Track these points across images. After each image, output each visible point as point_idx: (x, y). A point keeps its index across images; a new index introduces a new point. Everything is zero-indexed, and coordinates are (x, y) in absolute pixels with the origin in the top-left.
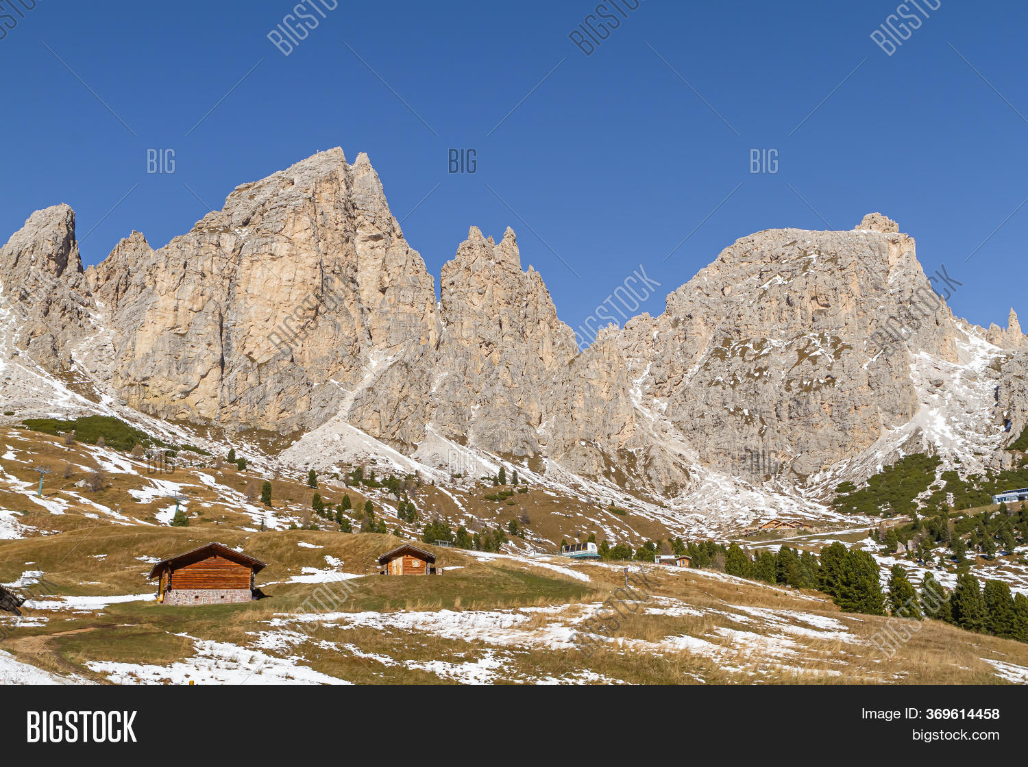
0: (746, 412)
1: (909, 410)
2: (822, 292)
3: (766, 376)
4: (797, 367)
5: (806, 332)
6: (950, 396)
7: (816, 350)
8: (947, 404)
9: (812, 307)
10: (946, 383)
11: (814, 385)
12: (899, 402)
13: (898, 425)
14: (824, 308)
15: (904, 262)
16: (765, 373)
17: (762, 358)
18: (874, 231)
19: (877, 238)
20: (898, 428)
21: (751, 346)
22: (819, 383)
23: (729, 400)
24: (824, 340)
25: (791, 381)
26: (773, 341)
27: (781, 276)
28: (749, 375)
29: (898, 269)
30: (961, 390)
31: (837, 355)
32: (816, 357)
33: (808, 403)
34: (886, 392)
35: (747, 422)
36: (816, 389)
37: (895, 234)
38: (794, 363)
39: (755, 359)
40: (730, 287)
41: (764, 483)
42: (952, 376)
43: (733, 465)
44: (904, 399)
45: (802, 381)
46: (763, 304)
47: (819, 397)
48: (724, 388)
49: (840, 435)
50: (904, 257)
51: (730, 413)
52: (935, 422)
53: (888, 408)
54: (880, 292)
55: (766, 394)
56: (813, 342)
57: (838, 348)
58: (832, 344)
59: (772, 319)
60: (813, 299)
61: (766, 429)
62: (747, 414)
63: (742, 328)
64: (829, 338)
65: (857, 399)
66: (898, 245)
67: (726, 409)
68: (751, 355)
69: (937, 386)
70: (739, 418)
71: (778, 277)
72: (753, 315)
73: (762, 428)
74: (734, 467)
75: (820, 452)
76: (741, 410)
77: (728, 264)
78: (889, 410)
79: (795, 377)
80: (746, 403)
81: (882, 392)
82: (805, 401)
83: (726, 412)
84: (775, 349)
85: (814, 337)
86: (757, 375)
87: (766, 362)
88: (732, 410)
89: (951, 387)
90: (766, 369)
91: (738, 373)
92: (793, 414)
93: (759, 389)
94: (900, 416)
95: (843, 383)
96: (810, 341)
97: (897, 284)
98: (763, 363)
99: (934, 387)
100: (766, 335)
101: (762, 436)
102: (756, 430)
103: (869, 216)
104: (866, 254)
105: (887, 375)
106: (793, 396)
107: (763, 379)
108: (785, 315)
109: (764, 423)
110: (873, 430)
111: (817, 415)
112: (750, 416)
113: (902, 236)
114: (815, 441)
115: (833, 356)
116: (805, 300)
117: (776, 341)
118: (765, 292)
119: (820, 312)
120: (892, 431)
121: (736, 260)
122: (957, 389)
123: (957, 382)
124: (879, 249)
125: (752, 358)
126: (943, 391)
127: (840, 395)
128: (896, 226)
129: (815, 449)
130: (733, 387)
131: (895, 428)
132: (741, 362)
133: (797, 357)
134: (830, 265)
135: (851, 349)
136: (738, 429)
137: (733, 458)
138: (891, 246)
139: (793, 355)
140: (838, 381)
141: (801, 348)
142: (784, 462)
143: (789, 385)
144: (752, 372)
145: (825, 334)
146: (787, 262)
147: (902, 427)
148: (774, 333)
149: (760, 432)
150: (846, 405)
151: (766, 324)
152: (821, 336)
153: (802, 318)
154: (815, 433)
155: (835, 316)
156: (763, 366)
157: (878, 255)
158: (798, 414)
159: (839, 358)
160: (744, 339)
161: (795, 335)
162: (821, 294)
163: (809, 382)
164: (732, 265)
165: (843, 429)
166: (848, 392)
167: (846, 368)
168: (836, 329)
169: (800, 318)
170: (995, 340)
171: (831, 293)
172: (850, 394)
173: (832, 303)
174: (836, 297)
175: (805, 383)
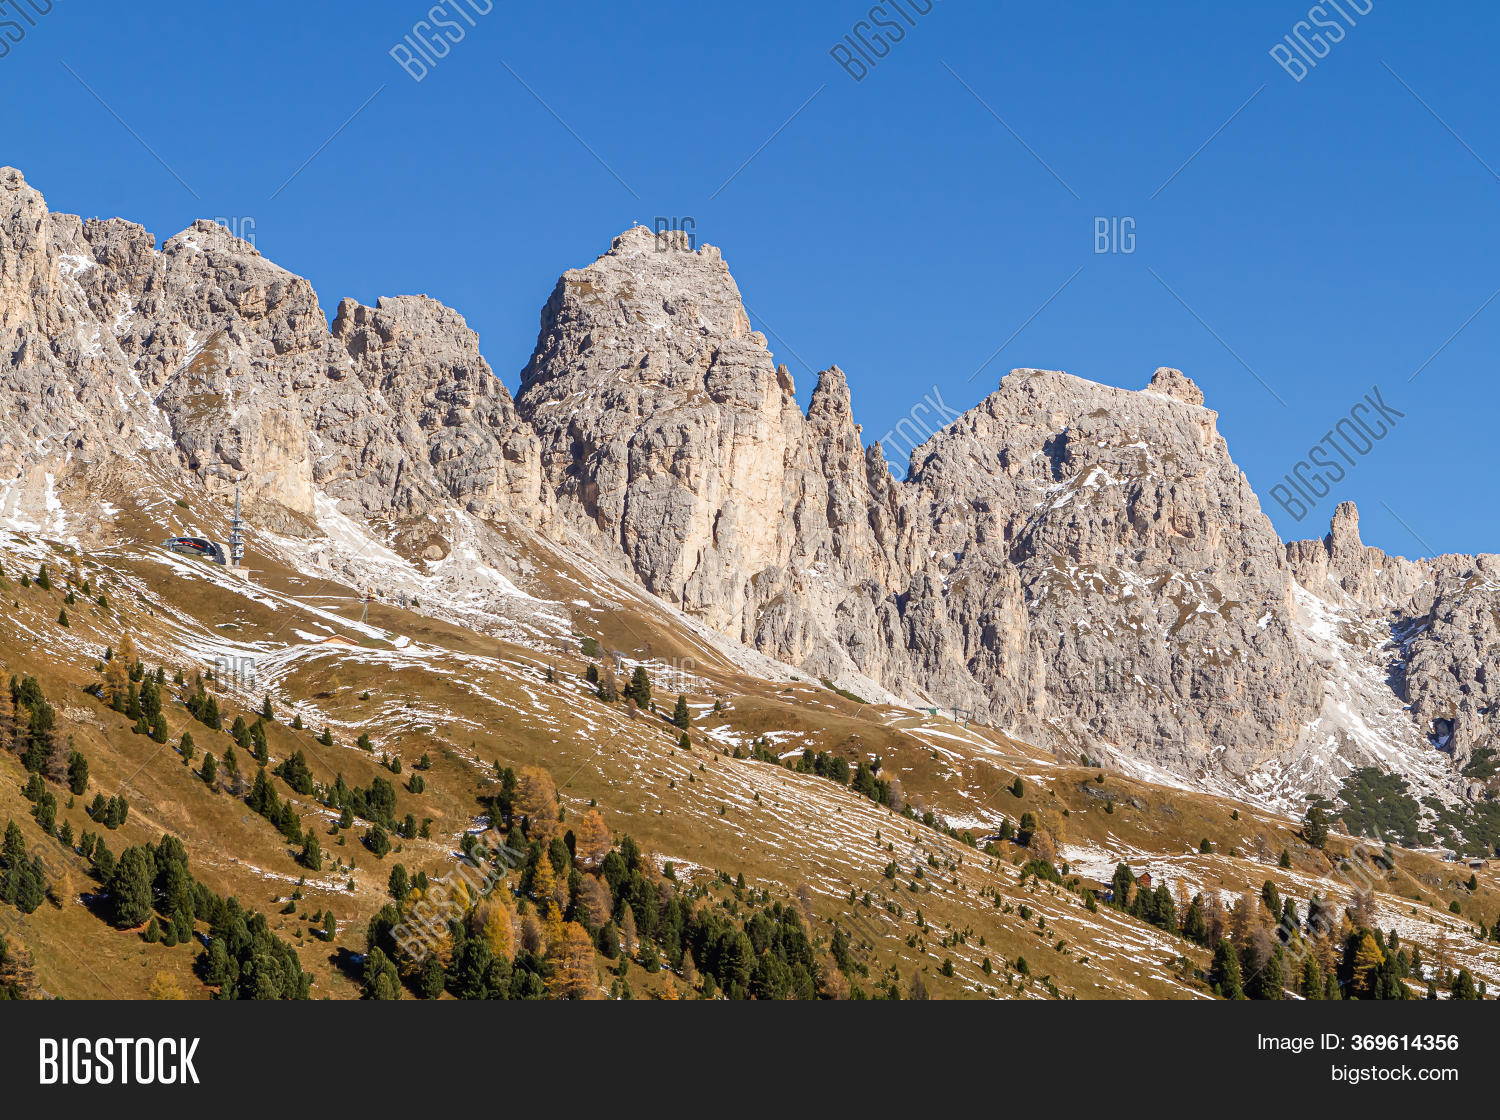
0: (1140, 679)
1: (1318, 702)
2: (1183, 515)
3: (1148, 631)
4: (1185, 626)
5: (1170, 571)
6: (1347, 686)
7: (1198, 603)
8: (1350, 697)
10: (1333, 665)
11: (1221, 657)
13: (1310, 720)
14: (1184, 537)
15: (1214, 454)
16: (1144, 626)
17: (1130, 602)
18: (1176, 400)
19: (1184, 414)
20: (1312, 724)
21: (1102, 578)
22: (1227, 655)
23: (1113, 659)
24: (1197, 588)
25: (1185, 645)
26: (1127, 575)
28: (1121, 625)
29: (1207, 464)
31: (1226, 614)
32: (1207, 615)
35: (1148, 694)
36: (1226, 663)
37: (1201, 409)
38: (1176, 617)
39: (1120, 602)
42: (1333, 654)
45: (1200, 648)
47: (1231, 675)
48: (1098, 640)
50: (1212, 446)
52: (1354, 722)
56: (1187, 589)
57: (1223, 605)
58: (1210, 595)
60: (1169, 520)
62: (1143, 683)
64: (1201, 584)
68: (1112, 594)
69: (1327, 668)
70: (1135, 687)
71: (1099, 469)
75: (1247, 747)
77: (1003, 423)
79: (1188, 640)
80: (1136, 667)
82: (1217, 678)
84: (1137, 589)
86: (1134, 626)
87: (1138, 609)
89: (1341, 672)
90: (1142, 619)
91: (1106, 619)
92: (1200, 692)
93: (1148, 650)
96: (1182, 586)
98: (1136, 610)
100: (1113, 562)
103: (1164, 371)
106: (1196, 667)
107: (1147, 636)
109: (1171, 701)
111: (1234, 698)
112: (1149, 687)
113: (1209, 413)
115: (1221, 616)
116: (1161, 521)
117: (1131, 576)
118: (1097, 494)
119: (1181, 542)
120: (1308, 728)
121: (1014, 419)
122: (1349, 676)
123: (1344, 665)
124: (1191, 432)
125: (1115, 598)
126: (1336, 677)
129: (1243, 744)
130: (1109, 639)
131: (1308, 724)
132: (1103, 603)
133: (1176, 609)
135: (1242, 609)
138: (1201, 428)
139: (1167, 604)
140: (1244, 654)
141: (1175, 595)
142: (1208, 755)
143: (1184, 650)
144: (1125, 621)
145: (1194, 578)
146: (1106, 447)
147: (1316, 724)
151: (1112, 546)
152: (1189, 578)
153: (1157, 546)
154: (1236, 723)
155: (1201, 551)
156: (1136, 615)
157: (1191, 443)
158: (1209, 693)
159: (1231, 620)
160: (1086, 564)
161: (1154, 571)
162: (1181, 517)
163: (1211, 651)
164: (1009, 426)
165: (1264, 720)
166: (1262, 673)
167: (1248, 637)
168: (1206, 571)
169: (1154, 545)
170: (1308, 582)
171: (1196, 519)
172: (1265, 676)
173: (1197, 532)
174: (1202, 524)
175: (1205, 651)
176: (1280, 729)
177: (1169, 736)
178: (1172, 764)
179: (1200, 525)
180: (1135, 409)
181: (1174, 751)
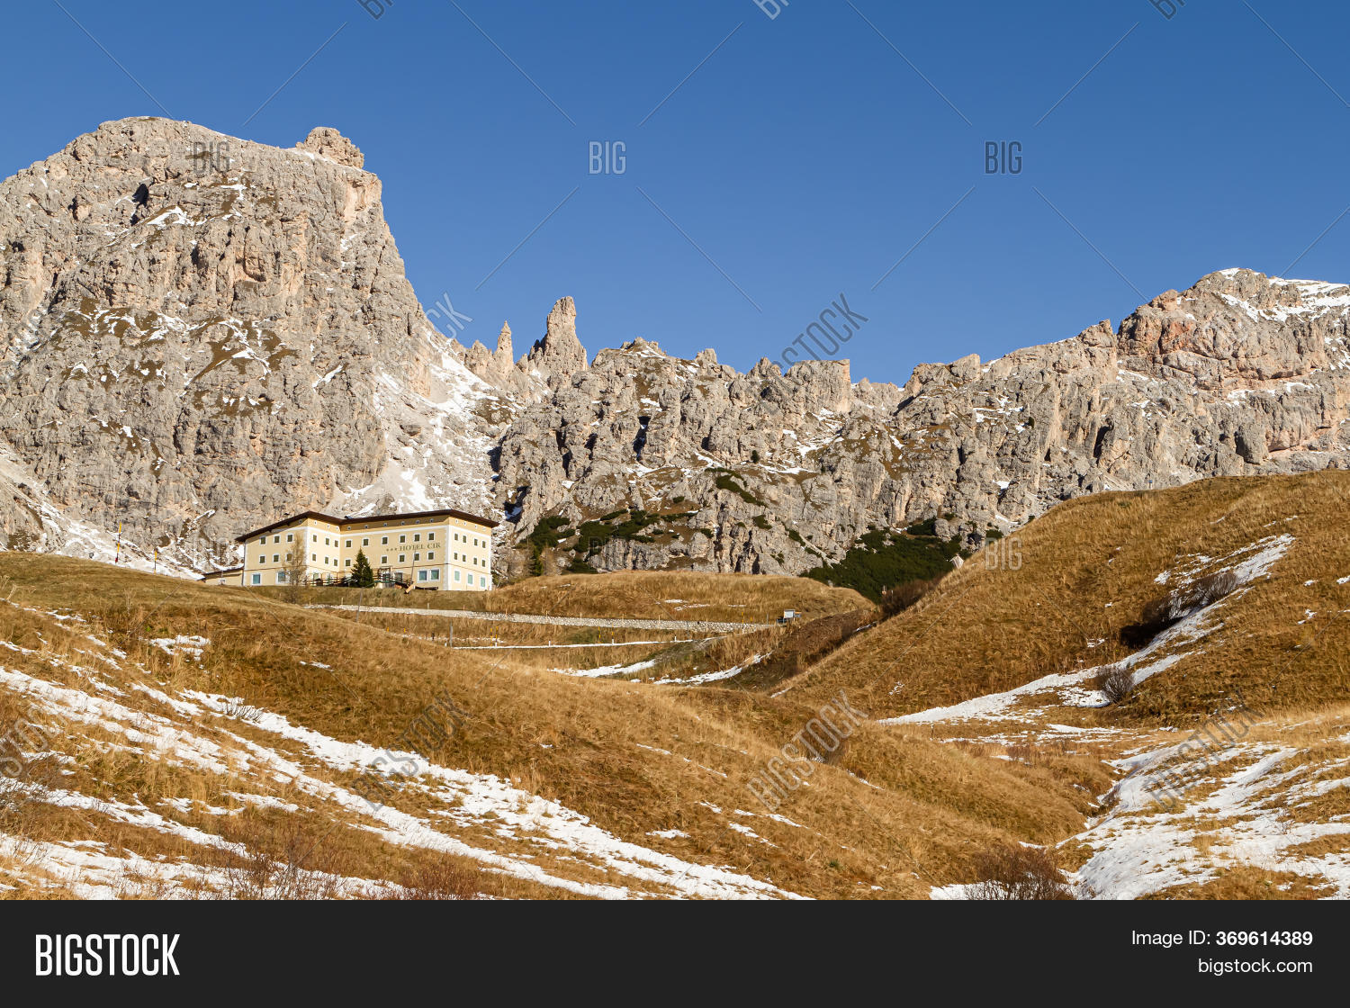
0: (128, 430)
1: (375, 466)
2: (256, 255)
3: (161, 378)
4: (212, 372)
5: (224, 316)
6: (429, 453)
7: (241, 349)
8: (426, 464)
9: (235, 274)
10: (423, 432)
11: (242, 407)
12: (362, 452)
13: (356, 487)
14: (253, 280)
15: (366, 219)
16: (159, 372)
17: (154, 346)
18: (326, 158)
19: (331, 172)
20: (357, 491)
21: (132, 321)
22: (250, 405)
23: (100, 407)
24: (252, 335)
25: (203, 393)
26: (168, 319)
27: (184, 210)
28: (130, 370)
29: (355, 228)
30: (445, 446)
31: (274, 362)
32: (243, 361)
33: (231, 433)
34: (343, 434)
35: (130, 448)
36: (244, 413)
37: (356, 170)
38: (207, 363)
39: (141, 346)
40: (88, 207)
41: (160, 550)
42: (432, 421)
43: (106, 514)
44: (369, 449)
45: (220, 397)
46: (155, 253)
47: (249, 427)
48: (90, 386)
49: (274, 490)
50: (366, 211)
51: (102, 428)
52: (411, 490)
53: (344, 459)
54: (329, 265)
55: (162, 407)
56: (236, 334)
57: (276, 353)
58: (265, 342)
59: (167, 282)
60: (238, 262)
61: (163, 463)
62: (129, 435)
63: (119, 287)
64: (259, 332)
65: (305, 439)
66: (360, 189)
67: (94, 420)
68: (134, 337)
69: (412, 434)
70: (117, 439)
71: (178, 210)
72: (137, 267)
73: (155, 461)
74: (109, 517)
75: (244, 512)
76: (120, 427)
77: (86, 165)
78: (345, 463)
79: (209, 387)
80: (129, 417)
81: (337, 433)
82: (227, 429)
83: (94, 426)
84: (173, 333)
85: (237, 325)
86: (146, 372)
87: (160, 354)
88: (105, 424)
89: (430, 439)
90: (160, 365)
91: (113, 363)
92: (204, 447)
93: (151, 398)
94: (360, 474)
95: (284, 410)
96: (231, 332)
97: (353, 256)
98: (157, 355)
99: (407, 435)
100: (156, 305)
101: (157, 474)
102: (147, 463)
103: (319, 130)
104: (313, 197)
105: (346, 407)
106: (206, 419)
107: (158, 382)
108: (190, 277)
109: (158, 455)
110: (324, 490)
111: (244, 454)
112: (135, 439)
113: (368, 177)
114: (238, 493)
115: (267, 364)
116: (226, 261)
117: (172, 320)
118: (159, 233)
119: (248, 286)
120: (349, 495)
121: (101, 161)
122: (440, 444)
123: (439, 432)
124: (333, 191)
125: (136, 342)
126: (420, 443)
127: (280, 428)
128: (359, 159)
129: (240, 507)
130: (106, 385)
131: (353, 490)
132: (117, 347)
133: (211, 355)
134: (266, 209)
135: (297, 357)
136: (115, 457)
137: (108, 502)
138: (351, 189)
139: (203, 350)
140: (277, 405)
141: (217, 341)
142: (188, 520)
143: (200, 399)
144: (136, 366)
145: (253, 325)
146: (193, 188)
147: (362, 491)
148: (170, 306)
149: (153, 467)
150: (288, 445)
151: (159, 288)
152: (247, 325)
153: (218, 291)
154: (239, 483)
155: (272, 296)
156: (155, 360)
157: (329, 200)
158: (213, 448)
159: (278, 368)
160: (120, 306)
161: (205, 316)
162: (253, 258)
163: (232, 401)
164: (92, 168)
165: (281, 482)
166: (292, 427)
167: (289, 387)
168: (271, 319)
169: (214, 289)
170: (478, 367)
171: (270, 259)
172: (295, 430)
173: (269, 277)
174: (277, 266)
175: (225, 400)
176: (299, 492)
177: (136, 495)
178: (130, 529)
179: (274, 267)
180: (266, 163)
181: (138, 513)
